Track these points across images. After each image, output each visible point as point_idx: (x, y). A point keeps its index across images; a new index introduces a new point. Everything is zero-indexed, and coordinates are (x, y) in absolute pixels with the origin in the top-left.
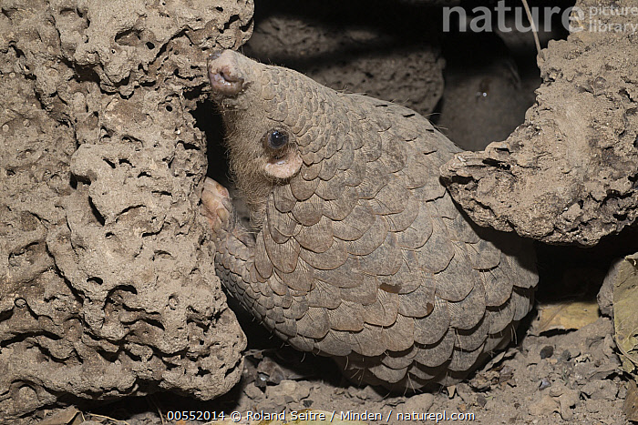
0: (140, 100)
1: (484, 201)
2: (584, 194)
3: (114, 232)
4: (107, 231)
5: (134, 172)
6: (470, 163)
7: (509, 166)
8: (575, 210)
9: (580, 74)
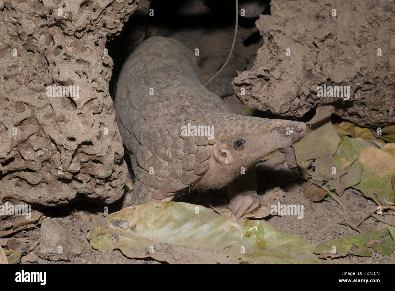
0: (86, 40)
1: (256, 95)
2: (301, 93)
3: (83, 112)
4: (79, 112)
5: (90, 80)
6: (251, 77)
7: (269, 79)
8: (297, 101)
9: (295, 34)
